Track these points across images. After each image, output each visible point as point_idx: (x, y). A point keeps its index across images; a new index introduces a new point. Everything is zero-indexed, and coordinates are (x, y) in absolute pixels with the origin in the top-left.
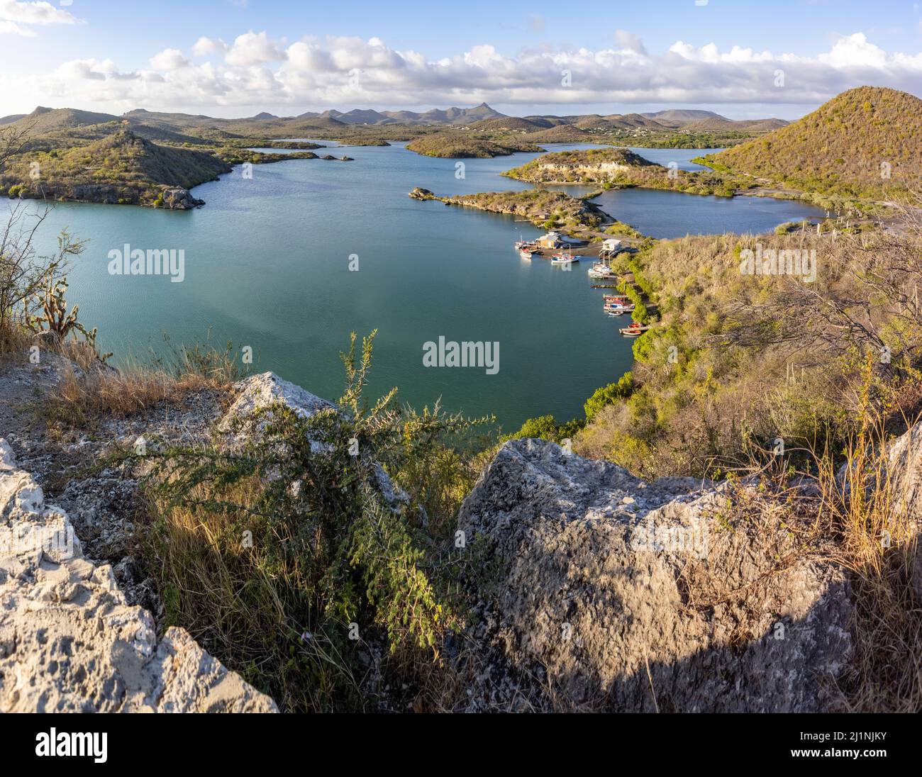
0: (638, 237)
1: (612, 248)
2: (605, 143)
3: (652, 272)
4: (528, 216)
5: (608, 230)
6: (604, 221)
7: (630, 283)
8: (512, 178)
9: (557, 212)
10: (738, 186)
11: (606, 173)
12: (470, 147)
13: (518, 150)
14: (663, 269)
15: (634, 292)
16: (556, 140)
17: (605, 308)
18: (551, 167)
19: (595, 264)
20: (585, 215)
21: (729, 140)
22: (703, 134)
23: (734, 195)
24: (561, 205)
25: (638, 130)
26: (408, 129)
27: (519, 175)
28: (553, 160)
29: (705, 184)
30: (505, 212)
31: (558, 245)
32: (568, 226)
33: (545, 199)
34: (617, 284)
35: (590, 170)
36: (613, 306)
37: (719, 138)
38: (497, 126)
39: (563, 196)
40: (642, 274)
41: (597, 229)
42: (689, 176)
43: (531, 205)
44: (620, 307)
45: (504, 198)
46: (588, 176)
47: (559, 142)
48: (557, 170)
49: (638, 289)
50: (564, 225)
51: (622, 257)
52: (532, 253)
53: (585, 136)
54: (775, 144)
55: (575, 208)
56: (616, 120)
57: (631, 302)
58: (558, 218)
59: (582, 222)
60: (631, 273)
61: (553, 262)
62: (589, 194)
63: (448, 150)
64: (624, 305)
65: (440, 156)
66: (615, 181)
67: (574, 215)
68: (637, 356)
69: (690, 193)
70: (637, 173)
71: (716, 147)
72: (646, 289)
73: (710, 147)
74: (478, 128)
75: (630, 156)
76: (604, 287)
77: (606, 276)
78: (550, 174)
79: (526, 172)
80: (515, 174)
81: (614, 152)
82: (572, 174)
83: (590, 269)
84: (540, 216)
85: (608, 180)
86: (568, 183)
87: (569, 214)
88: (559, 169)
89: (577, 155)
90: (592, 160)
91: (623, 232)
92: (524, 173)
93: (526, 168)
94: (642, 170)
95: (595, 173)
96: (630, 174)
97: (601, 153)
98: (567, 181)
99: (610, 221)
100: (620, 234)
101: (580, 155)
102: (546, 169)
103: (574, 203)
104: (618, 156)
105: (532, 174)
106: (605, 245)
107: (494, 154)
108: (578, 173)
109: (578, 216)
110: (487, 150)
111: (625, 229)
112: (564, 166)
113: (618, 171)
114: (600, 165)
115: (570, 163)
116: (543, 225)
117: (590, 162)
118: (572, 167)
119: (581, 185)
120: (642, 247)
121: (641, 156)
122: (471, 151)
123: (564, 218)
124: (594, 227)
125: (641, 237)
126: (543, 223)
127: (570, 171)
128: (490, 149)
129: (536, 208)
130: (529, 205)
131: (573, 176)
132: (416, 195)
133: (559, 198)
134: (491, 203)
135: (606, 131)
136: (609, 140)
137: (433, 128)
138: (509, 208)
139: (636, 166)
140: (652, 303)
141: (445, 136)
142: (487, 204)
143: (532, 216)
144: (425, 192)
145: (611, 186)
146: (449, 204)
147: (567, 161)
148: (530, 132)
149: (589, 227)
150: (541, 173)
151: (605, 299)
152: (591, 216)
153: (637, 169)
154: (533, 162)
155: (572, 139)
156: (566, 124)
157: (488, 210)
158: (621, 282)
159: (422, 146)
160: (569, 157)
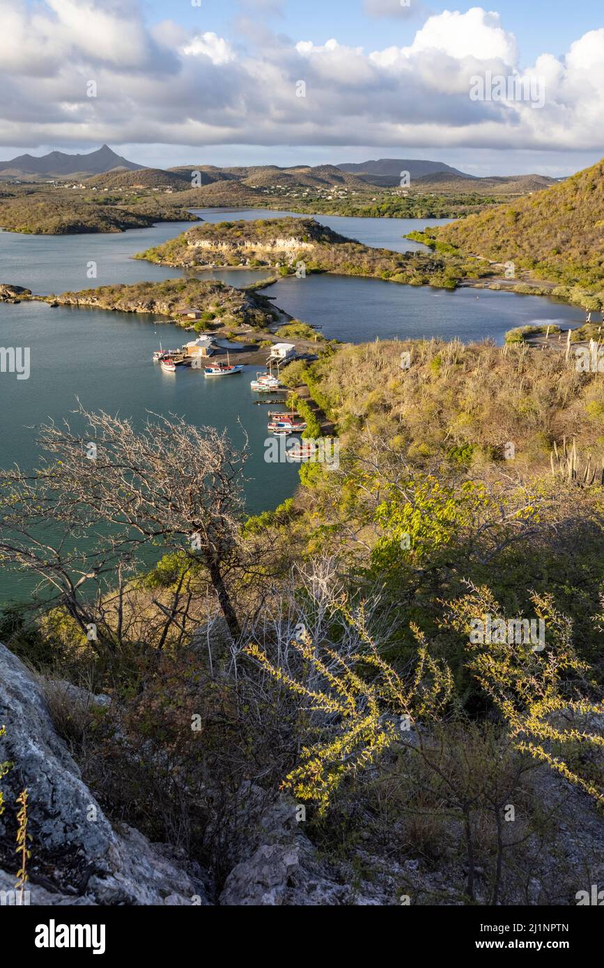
0: (319, 339)
1: (283, 354)
2: (286, 209)
4: (173, 315)
5: (281, 331)
6: (276, 319)
7: (304, 397)
8: (150, 262)
9: (212, 309)
10: (464, 274)
11: (283, 254)
12: (87, 218)
13: (160, 220)
15: (307, 408)
16: (216, 202)
17: (269, 427)
18: (205, 244)
19: (259, 375)
20: (250, 311)
21: (462, 207)
22: (427, 196)
23: (457, 286)
24: (217, 300)
25: (335, 191)
27: (161, 257)
28: (209, 234)
29: (417, 269)
30: (139, 310)
31: (212, 353)
32: (227, 327)
33: (195, 291)
34: (286, 399)
35: (260, 249)
36: (279, 425)
37: (449, 203)
38: (127, 183)
39: (220, 287)
40: (318, 387)
41: (265, 330)
42: (397, 259)
43: (176, 300)
44: (288, 426)
45: (136, 293)
46: (258, 257)
47: (220, 206)
48: (213, 249)
49: (312, 404)
50: (222, 325)
51: (296, 365)
52: (176, 365)
53: (258, 199)
54: (526, 214)
55: (235, 302)
56: (302, 173)
57: (303, 420)
58: (213, 317)
59: (246, 322)
60: (306, 385)
61: (206, 375)
62: (258, 283)
63: (52, 222)
64: (293, 424)
65: (39, 232)
66: (295, 264)
67: (235, 313)
68: (304, 482)
69: (398, 283)
70: (325, 253)
71: (443, 216)
72: (322, 405)
73: (434, 217)
74: (100, 186)
75: (316, 229)
76: (271, 403)
77: (274, 390)
78: (204, 254)
79: (170, 253)
80: (155, 255)
81: (295, 222)
82: (236, 255)
83: (254, 382)
84: (189, 315)
85: (286, 263)
86: (231, 267)
87: (228, 311)
88: (217, 248)
89: (242, 227)
90: (263, 234)
91: (301, 333)
92: (168, 253)
93: (170, 247)
94: (333, 249)
95: (269, 254)
96: (317, 254)
97: (276, 224)
98: (229, 265)
99: (284, 319)
100: (296, 337)
101: (246, 227)
102: (199, 247)
103: (235, 297)
104: (299, 228)
105: (179, 255)
106: (274, 350)
107: (125, 227)
108: (244, 253)
109: (241, 313)
110: (113, 220)
111: (303, 330)
112: (224, 244)
113: (299, 250)
114: (275, 242)
115: (232, 238)
116: (192, 327)
117: (260, 238)
118: (235, 245)
119: (248, 270)
120: (322, 353)
121: (332, 229)
122: (89, 223)
123: (222, 317)
124: (262, 327)
125: (323, 341)
126: (193, 323)
127: (232, 251)
128: (118, 219)
129: (182, 304)
130: (173, 301)
131: (237, 258)
132: (4, 296)
133: (214, 290)
134: (119, 299)
135: (288, 191)
136: (292, 205)
137: (26, 186)
138: (144, 305)
139: (324, 244)
140: (329, 421)
141: (45, 200)
142: (114, 302)
143: (178, 316)
144: (18, 290)
145: (290, 272)
146: (55, 305)
147: (228, 236)
148: (178, 191)
149: (256, 327)
150: (192, 253)
151: (271, 417)
152: (259, 313)
153: (325, 247)
154: (179, 238)
155: (240, 203)
156: (230, 180)
157: (115, 310)
158: (291, 396)
159: (8, 217)
160: (231, 230)
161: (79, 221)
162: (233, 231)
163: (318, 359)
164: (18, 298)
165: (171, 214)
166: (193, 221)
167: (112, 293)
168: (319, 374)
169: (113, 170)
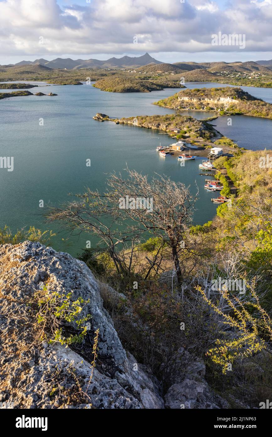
0: (235, 147)
1: (216, 153)
3: (238, 170)
4: (167, 131)
5: (217, 142)
6: (215, 136)
7: (224, 174)
8: (160, 106)
9: (185, 129)
11: (223, 105)
12: (135, 85)
13: (167, 87)
14: (245, 169)
15: (224, 180)
17: (205, 186)
18: (186, 99)
19: (204, 162)
20: (203, 131)
24: (188, 125)
26: (94, 73)
27: (165, 104)
28: (188, 94)
31: (183, 149)
32: (191, 138)
33: (179, 120)
34: (215, 174)
35: (212, 102)
36: (210, 186)
38: (154, 70)
39: (190, 119)
40: (232, 170)
41: (209, 140)
43: (170, 124)
44: (214, 187)
45: (153, 119)
46: (210, 106)
48: (190, 101)
49: (228, 178)
50: (189, 137)
51: (222, 158)
53: (214, 78)
55: (197, 127)
57: (222, 185)
58: (186, 133)
59: (201, 136)
60: (226, 168)
61: (179, 159)
62: (208, 118)
63: (121, 87)
64: (217, 186)
65: (115, 91)
66: (228, 110)
67: (196, 131)
68: (218, 214)
70: (244, 105)
72: (233, 179)
74: (142, 71)
75: (241, 93)
76: (207, 175)
77: (210, 169)
78: (185, 104)
79: (170, 102)
80: (163, 103)
81: (230, 89)
82: (200, 104)
83: (200, 164)
84: (175, 131)
85: (224, 109)
86: (197, 110)
87: (193, 130)
88: (191, 101)
89: (204, 91)
90: (214, 95)
91: (226, 143)
92: (168, 101)
93: (170, 99)
94: (248, 103)
95: (216, 104)
96: (239, 105)
97: (221, 90)
98: (196, 109)
99: (219, 136)
100: (224, 145)
101: (206, 91)
102: (183, 100)
103: (197, 124)
104: (232, 93)
105: (174, 104)
106: (212, 151)
107: (151, 89)
108: (204, 103)
109: (199, 132)
110: (146, 87)
111: (228, 142)
112: (195, 99)
113: (231, 103)
114: (219, 99)
115: (199, 97)
116: (175, 137)
117: (212, 96)
118: (200, 99)
119: (205, 111)
120: (236, 154)
122: (136, 88)
123: (189, 133)
124: (208, 139)
125: (237, 148)
126: (176, 135)
127: (198, 102)
128: (149, 86)
129: (172, 126)
130: (168, 124)
131: (200, 106)
132: (98, 118)
133: (187, 120)
134: (145, 122)
135: (229, 74)
136: (230, 81)
137: (112, 71)
138: (155, 125)
139: (244, 101)
140: (235, 187)
141: (119, 77)
142: (143, 123)
143: (169, 131)
144: (104, 116)
145: (225, 114)
146: (118, 123)
147: (197, 95)
148: (177, 73)
149: (205, 139)
150: (180, 102)
151: (207, 182)
152: (207, 132)
153: (245, 102)
154: (175, 95)
155: (205, 80)
156: (201, 68)
157: (143, 127)
158: (218, 173)
159: (103, 84)
160: (199, 93)
161: (132, 87)
163: (233, 156)
164: (103, 119)
165: (172, 84)
166: (182, 88)
167: (142, 119)
168: (233, 164)
169: (149, 64)
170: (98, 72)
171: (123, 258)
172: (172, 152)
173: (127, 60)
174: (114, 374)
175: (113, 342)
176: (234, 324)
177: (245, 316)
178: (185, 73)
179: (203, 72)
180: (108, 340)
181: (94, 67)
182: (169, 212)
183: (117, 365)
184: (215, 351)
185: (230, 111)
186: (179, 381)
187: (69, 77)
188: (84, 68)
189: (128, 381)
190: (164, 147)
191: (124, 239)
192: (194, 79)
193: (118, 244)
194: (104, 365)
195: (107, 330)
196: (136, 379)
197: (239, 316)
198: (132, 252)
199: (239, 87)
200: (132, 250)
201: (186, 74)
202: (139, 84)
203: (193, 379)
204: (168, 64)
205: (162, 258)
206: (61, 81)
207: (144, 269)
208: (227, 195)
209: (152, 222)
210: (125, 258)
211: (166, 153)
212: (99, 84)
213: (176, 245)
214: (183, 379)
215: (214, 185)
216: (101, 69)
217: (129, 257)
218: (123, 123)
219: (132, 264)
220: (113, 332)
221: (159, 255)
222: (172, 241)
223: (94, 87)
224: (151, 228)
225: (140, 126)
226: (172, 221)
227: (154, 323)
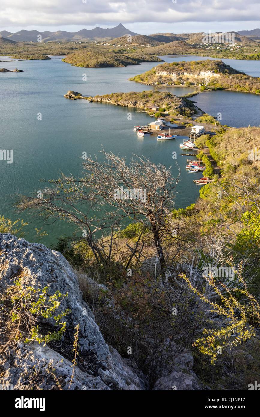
0: (217, 125)
1: (197, 131)
3: (221, 149)
4: (145, 109)
5: (198, 119)
6: (196, 113)
7: (206, 154)
8: (137, 82)
9: (164, 106)
11: (203, 79)
12: (109, 59)
13: (143, 61)
14: (229, 147)
15: (207, 159)
17: (187, 167)
18: (164, 74)
20: (183, 108)
24: (167, 102)
26: (64, 46)
27: (142, 80)
28: (167, 69)
30: (130, 106)
31: (163, 128)
32: (171, 116)
33: (157, 97)
34: (197, 154)
35: (191, 76)
36: (192, 167)
38: (129, 42)
39: (169, 96)
40: (214, 149)
41: (190, 118)
44: (196, 168)
45: (129, 97)
46: (190, 81)
47: (174, 54)
48: (168, 76)
49: (210, 158)
50: (168, 115)
51: (204, 137)
55: (177, 104)
57: (204, 165)
58: (165, 110)
59: (181, 114)
60: (208, 147)
61: (158, 139)
62: (189, 94)
63: (93, 61)
64: (199, 167)
65: (87, 67)
66: (209, 85)
68: (201, 196)
70: (226, 79)
72: (215, 158)
74: (116, 44)
75: (222, 66)
76: (189, 155)
77: (191, 149)
78: (163, 79)
79: (147, 77)
80: (139, 79)
81: (211, 63)
82: (179, 79)
83: (181, 144)
84: (153, 109)
85: (204, 84)
86: (176, 85)
87: (172, 108)
88: (170, 76)
89: (183, 65)
90: (194, 69)
91: (208, 121)
92: (145, 78)
93: (147, 75)
94: (230, 77)
95: (196, 79)
96: (221, 80)
97: (201, 63)
98: (175, 84)
100: (205, 123)
101: (186, 65)
102: (161, 75)
103: (176, 101)
104: (213, 66)
105: (151, 79)
106: (193, 129)
107: (126, 64)
108: (183, 78)
109: (179, 109)
110: (121, 61)
111: (210, 119)
112: (174, 73)
113: (212, 77)
114: (200, 73)
115: (178, 71)
116: (154, 115)
117: (192, 71)
118: (179, 74)
119: (184, 87)
120: (218, 131)
121: (231, 66)
122: (110, 62)
123: (169, 110)
124: (188, 117)
125: (219, 125)
126: (154, 113)
128: (124, 60)
129: (150, 103)
130: (146, 102)
131: (179, 81)
132: (70, 96)
133: (166, 97)
134: (120, 99)
135: (209, 46)
136: (211, 53)
137: (83, 44)
138: (132, 103)
139: (226, 74)
140: (218, 167)
141: (91, 51)
142: (118, 101)
143: (147, 109)
144: (76, 94)
145: (206, 89)
146: (92, 102)
147: (176, 70)
148: (153, 46)
149: (185, 117)
150: (157, 78)
151: (188, 162)
152: (188, 109)
153: (226, 76)
154: (152, 70)
155: (184, 52)
156: (180, 40)
157: (118, 105)
158: (200, 153)
159: (74, 59)
160: (177, 67)
161: (105, 61)
162: (178, 67)
163: (215, 135)
164: (76, 97)
165: (149, 58)
166: (159, 61)
167: (118, 96)
168: (215, 142)
169: (123, 36)
170: (68, 45)
171: (102, 246)
172: (151, 131)
173: (99, 32)
174: (97, 371)
175: (95, 337)
176: (221, 312)
177: (233, 303)
178: (162, 45)
179: (182, 44)
180: (89, 335)
181: (64, 40)
182: (149, 196)
183: (99, 362)
184: (203, 341)
185: (212, 85)
186: (166, 374)
187: (36, 51)
188: (52, 41)
189: (112, 378)
190: (142, 126)
191: (102, 226)
192: (172, 52)
193: (96, 231)
194: (86, 362)
195: (88, 325)
196: (121, 375)
197: (227, 304)
198: (111, 240)
199: (220, 60)
200: (112, 238)
201: (164, 47)
202: (113, 58)
203: (180, 371)
204: (144, 36)
205: (144, 244)
206: (27, 55)
207: (125, 257)
208: (210, 175)
209: (132, 207)
210: (104, 246)
211: (144, 133)
212: (69, 59)
213: (158, 231)
214: (170, 372)
215: (196, 165)
216: (70, 41)
217: (109, 245)
218: (97, 101)
219: (112, 252)
220: (94, 327)
221: (140, 241)
222: (154, 226)
223: (64, 61)
224: (131, 213)
225: (116, 104)
226: (153, 205)
227: (137, 315)
